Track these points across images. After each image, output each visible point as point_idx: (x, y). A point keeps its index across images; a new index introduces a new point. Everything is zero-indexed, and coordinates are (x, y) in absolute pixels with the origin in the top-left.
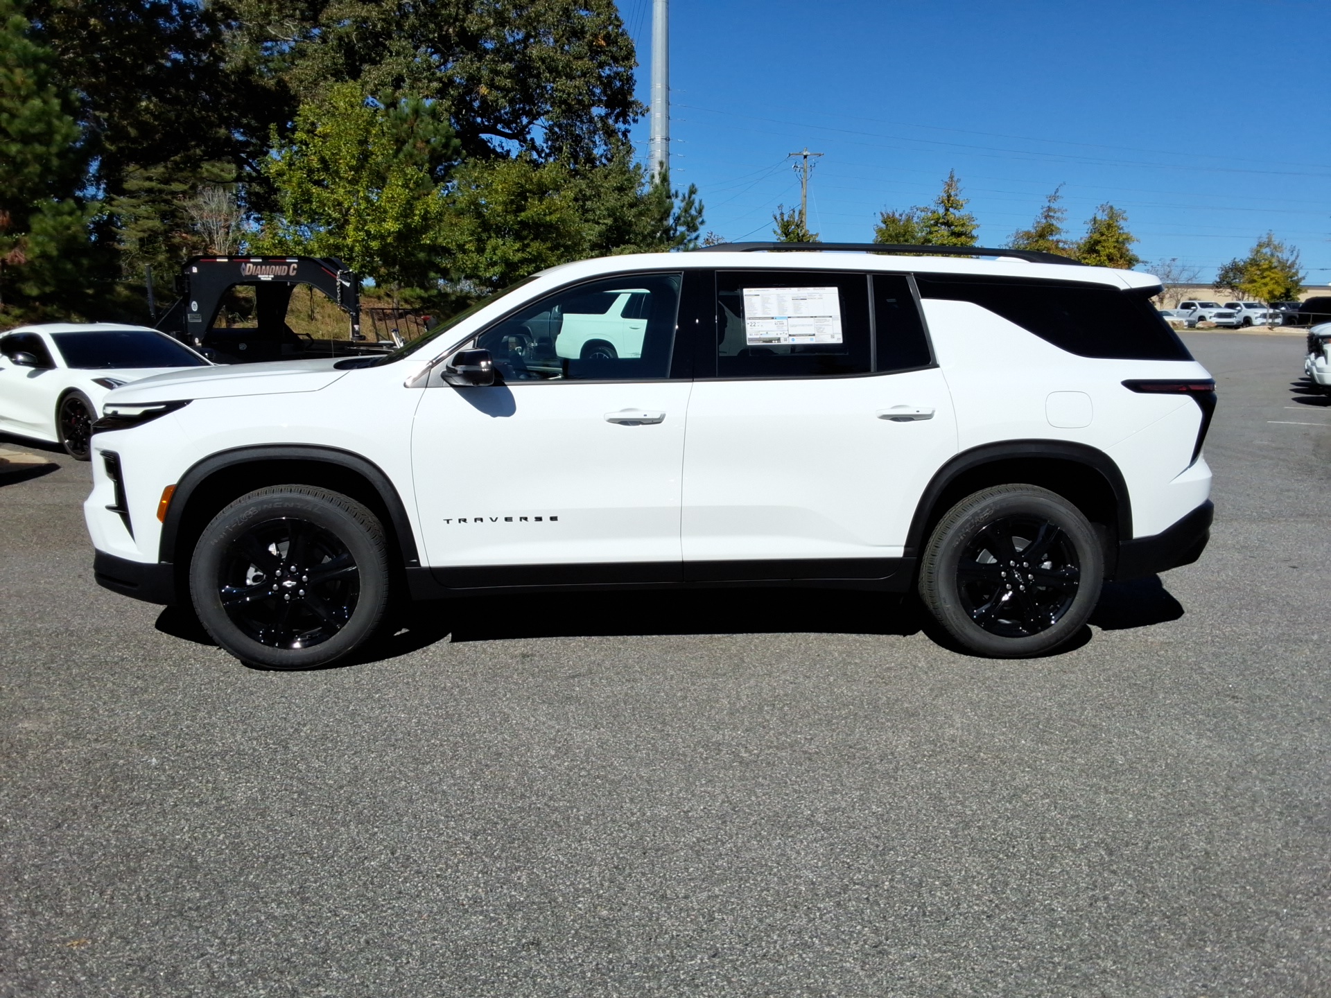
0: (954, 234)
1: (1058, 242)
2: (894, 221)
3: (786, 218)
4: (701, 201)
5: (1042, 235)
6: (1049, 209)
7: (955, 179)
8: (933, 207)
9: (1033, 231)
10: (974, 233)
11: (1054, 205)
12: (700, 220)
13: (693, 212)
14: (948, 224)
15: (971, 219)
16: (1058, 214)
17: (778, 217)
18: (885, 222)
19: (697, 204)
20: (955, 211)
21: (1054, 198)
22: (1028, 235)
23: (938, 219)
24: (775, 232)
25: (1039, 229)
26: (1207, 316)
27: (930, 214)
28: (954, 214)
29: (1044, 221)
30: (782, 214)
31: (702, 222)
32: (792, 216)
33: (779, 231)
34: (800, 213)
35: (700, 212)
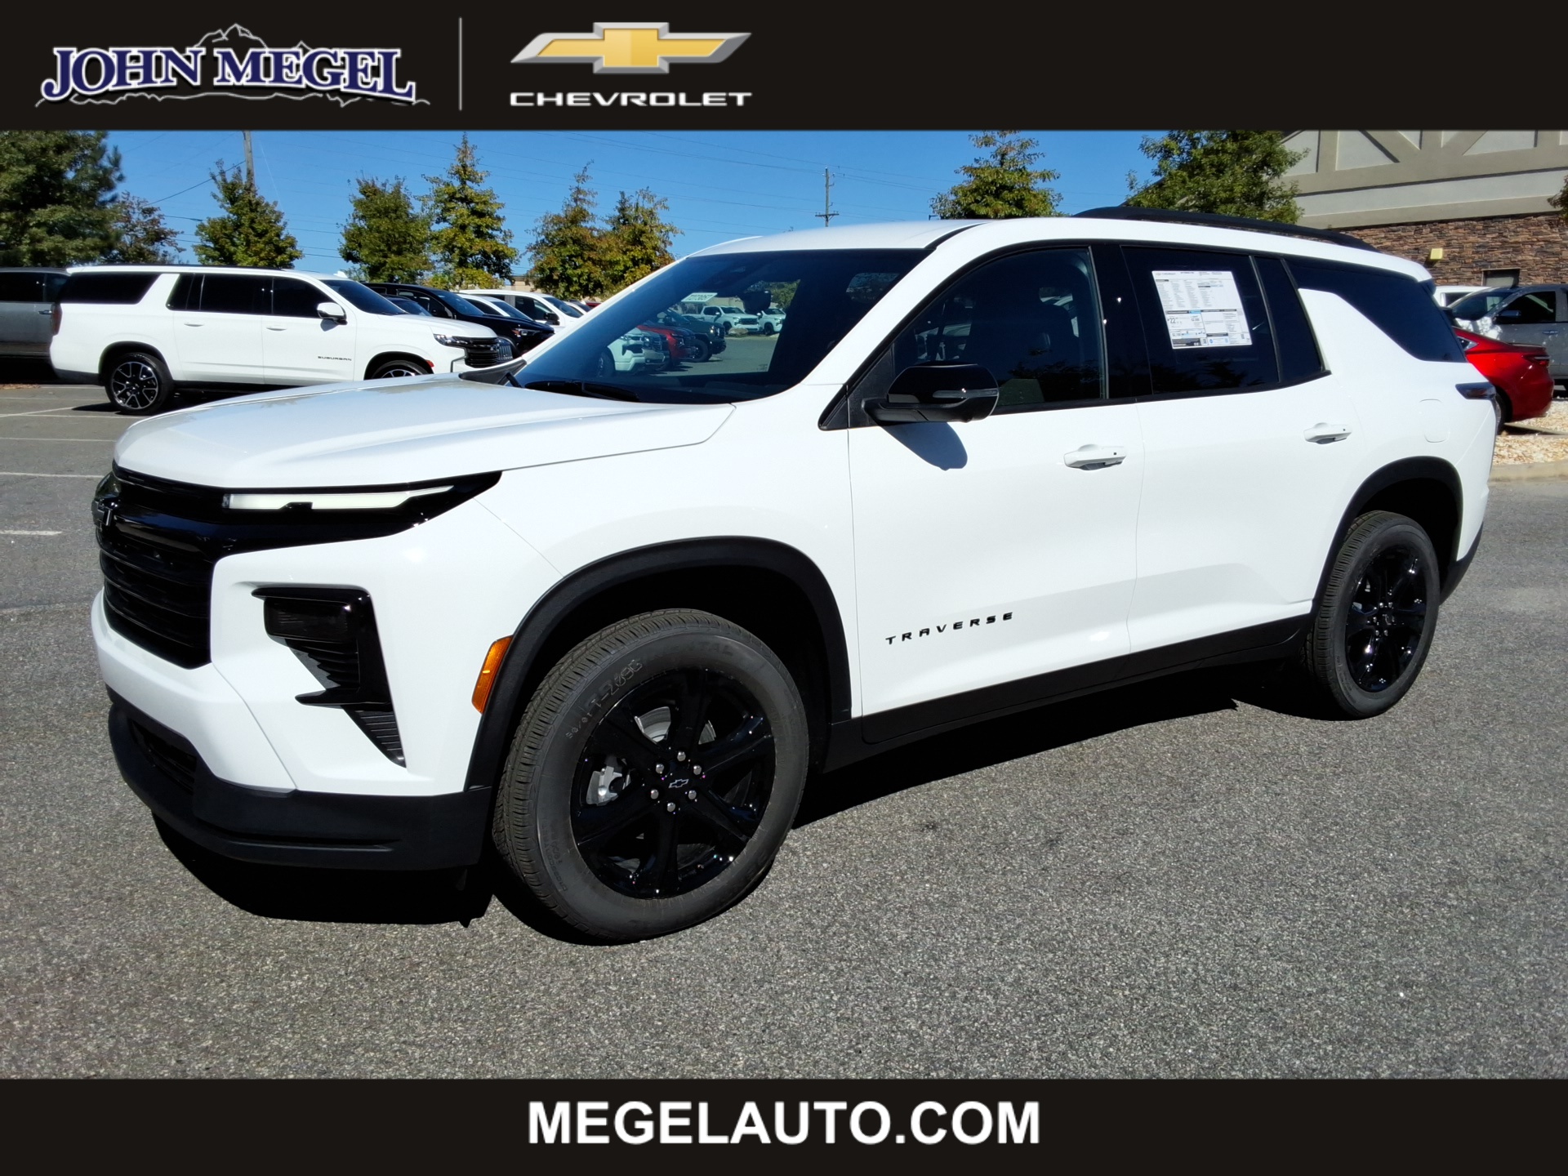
0: (474, 212)
1: (592, 229)
2: (375, 192)
3: (229, 179)
4: (116, 149)
5: (574, 221)
6: (579, 191)
7: (469, 145)
8: (445, 178)
9: (562, 215)
10: (499, 213)
11: (583, 186)
12: (117, 174)
13: (105, 163)
14: (466, 200)
15: (492, 195)
16: (589, 198)
17: (219, 178)
18: (364, 193)
19: (110, 152)
20: (474, 185)
21: (582, 178)
22: (557, 220)
23: (454, 193)
24: (215, 196)
25: (571, 213)
26: (733, 321)
27: (442, 186)
28: (473, 188)
29: (574, 204)
30: (222, 173)
31: (121, 178)
32: (237, 176)
33: (221, 196)
34: (250, 173)
35: (116, 163)
